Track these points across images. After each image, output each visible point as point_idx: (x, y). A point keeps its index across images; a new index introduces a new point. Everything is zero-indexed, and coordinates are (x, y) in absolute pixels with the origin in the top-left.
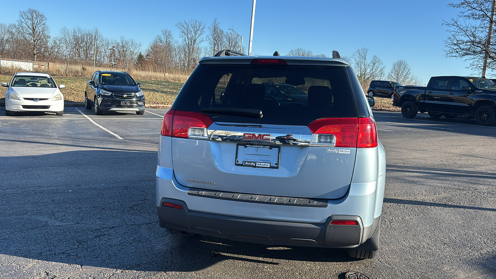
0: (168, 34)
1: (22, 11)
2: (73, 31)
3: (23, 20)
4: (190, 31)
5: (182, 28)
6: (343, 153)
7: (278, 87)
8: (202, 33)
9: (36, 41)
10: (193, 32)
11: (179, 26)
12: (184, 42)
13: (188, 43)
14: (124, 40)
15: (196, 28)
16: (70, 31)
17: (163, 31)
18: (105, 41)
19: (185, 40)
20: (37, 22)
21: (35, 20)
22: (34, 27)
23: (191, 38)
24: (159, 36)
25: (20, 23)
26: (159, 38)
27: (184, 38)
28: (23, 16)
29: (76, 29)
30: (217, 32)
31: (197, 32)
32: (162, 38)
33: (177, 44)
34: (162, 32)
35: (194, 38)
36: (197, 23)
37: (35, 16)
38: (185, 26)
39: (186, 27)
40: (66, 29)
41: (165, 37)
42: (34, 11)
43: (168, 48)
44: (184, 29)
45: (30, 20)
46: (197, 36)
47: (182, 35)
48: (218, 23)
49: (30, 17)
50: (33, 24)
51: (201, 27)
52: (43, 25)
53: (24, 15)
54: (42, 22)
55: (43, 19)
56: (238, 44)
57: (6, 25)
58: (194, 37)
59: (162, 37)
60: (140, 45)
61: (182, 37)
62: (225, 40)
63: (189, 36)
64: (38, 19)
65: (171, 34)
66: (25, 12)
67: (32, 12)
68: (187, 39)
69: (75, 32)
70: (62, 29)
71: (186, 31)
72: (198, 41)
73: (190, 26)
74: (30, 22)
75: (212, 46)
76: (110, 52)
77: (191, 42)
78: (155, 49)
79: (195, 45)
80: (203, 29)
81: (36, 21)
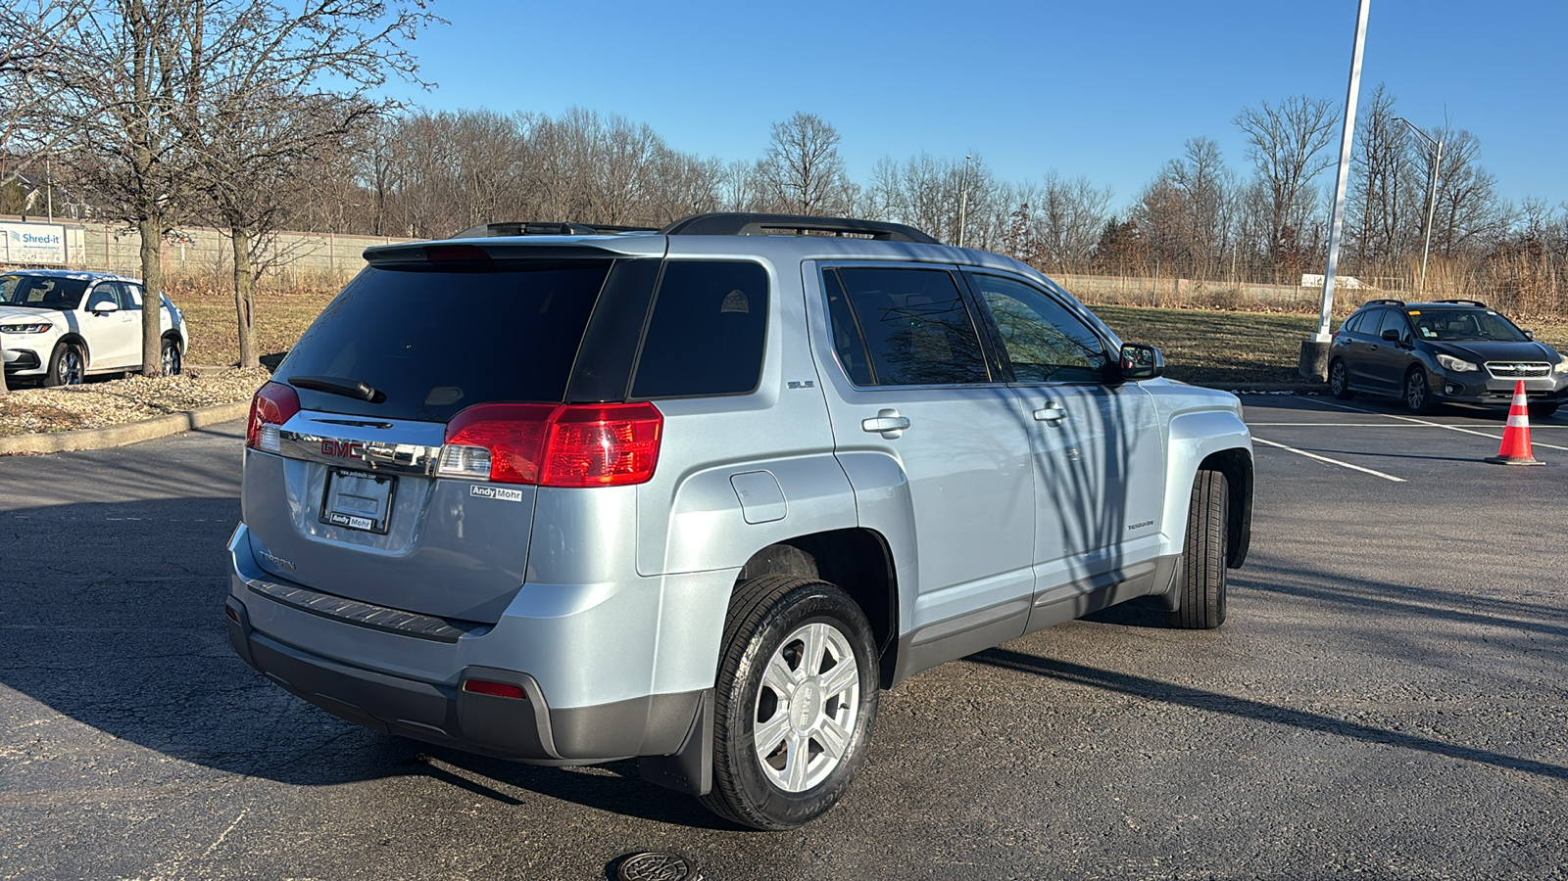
0: (1206, 153)
1: (778, 123)
2: (907, 167)
3: (780, 148)
4: (1283, 135)
5: (1256, 129)
6: (505, 498)
7: (1418, 313)
8: (1326, 140)
9: (812, 203)
10: (1293, 140)
11: (1244, 122)
12: (1261, 174)
13: (1273, 175)
14: (1057, 181)
15: (1303, 125)
16: (900, 169)
17: (1192, 143)
18: (999, 190)
19: (1265, 167)
20: (815, 151)
21: (808, 145)
22: (807, 165)
23: (1285, 162)
24: (1178, 161)
25: (772, 155)
26: (1176, 168)
27: (1260, 163)
28: (781, 135)
29: (918, 162)
30: (1381, 131)
31: (1307, 137)
32: (1187, 166)
33: (1228, 183)
34: (1187, 149)
35: (1295, 158)
36: (1310, 108)
37: (810, 133)
38: (1267, 121)
39: (1270, 126)
40: (888, 162)
41: (1196, 164)
42: (809, 119)
43: (1206, 195)
44: (1262, 132)
45: (797, 147)
46: (1308, 149)
47: (1254, 150)
48: (1389, 101)
49: (798, 137)
50: (805, 155)
51: (1325, 119)
52: (831, 156)
53: (784, 132)
54: (827, 148)
55: (831, 139)
56: (1465, 166)
57: (750, 164)
58: (1296, 154)
59: (1187, 162)
60: (1108, 195)
61: (1255, 158)
62: (1412, 155)
63: (1280, 155)
64: (818, 141)
65: (1218, 152)
66: (786, 124)
67: (805, 121)
68: (1271, 166)
69: (913, 169)
70: (880, 165)
71: (1267, 136)
72: (1307, 169)
73: (1284, 119)
74: (798, 151)
75: (1365, 180)
76: (1014, 222)
77: (1287, 171)
78: (1160, 203)
79: (1301, 181)
80: (1330, 125)
81: (813, 147)
